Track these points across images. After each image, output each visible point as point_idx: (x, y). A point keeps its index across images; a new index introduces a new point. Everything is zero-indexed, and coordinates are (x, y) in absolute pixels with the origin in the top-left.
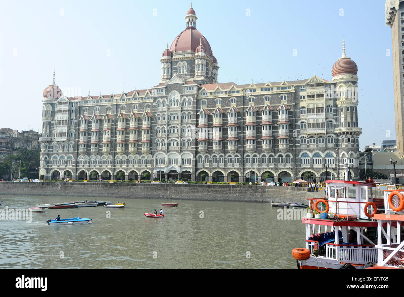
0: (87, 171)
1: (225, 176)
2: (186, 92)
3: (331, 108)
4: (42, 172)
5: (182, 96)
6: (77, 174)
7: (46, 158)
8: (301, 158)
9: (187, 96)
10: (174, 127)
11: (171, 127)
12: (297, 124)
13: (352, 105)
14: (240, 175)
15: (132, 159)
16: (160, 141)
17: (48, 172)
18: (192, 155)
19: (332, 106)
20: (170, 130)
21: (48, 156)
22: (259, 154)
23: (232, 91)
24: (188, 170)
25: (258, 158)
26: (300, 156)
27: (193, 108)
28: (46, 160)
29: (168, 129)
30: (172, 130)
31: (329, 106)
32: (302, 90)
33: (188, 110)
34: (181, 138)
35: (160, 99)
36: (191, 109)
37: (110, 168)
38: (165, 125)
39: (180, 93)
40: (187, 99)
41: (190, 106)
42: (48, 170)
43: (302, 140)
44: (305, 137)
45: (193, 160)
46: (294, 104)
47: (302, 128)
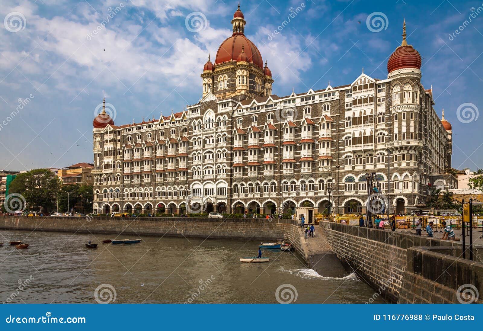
0: (132, 205)
1: (261, 208)
2: (221, 110)
3: (383, 116)
4: (96, 206)
5: (217, 115)
6: (124, 208)
7: (98, 192)
8: (344, 183)
9: (222, 114)
10: (209, 152)
11: (207, 153)
12: (340, 141)
13: (409, 110)
14: (276, 206)
15: (171, 190)
16: (196, 168)
17: (100, 206)
18: (227, 184)
19: (384, 114)
20: (206, 156)
21: (100, 190)
22: (298, 180)
23: (269, 104)
24: (223, 201)
25: (296, 184)
26: (344, 181)
27: (228, 128)
28: (98, 193)
29: (203, 155)
30: (208, 155)
31: (381, 114)
32: (348, 95)
33: (223, 132)
34: (216, 164)
35: (195, 121)
36: (225, 130)
37: (151, 201)
38: (200, 150)
39: (215, 112)
40: (222, 118)
41: (225, 126)
42: (100, 204)
43: (347, 160)
44: (351, 157)
45: (228, 190)
46: (338, 114)
47: (347, 145)
